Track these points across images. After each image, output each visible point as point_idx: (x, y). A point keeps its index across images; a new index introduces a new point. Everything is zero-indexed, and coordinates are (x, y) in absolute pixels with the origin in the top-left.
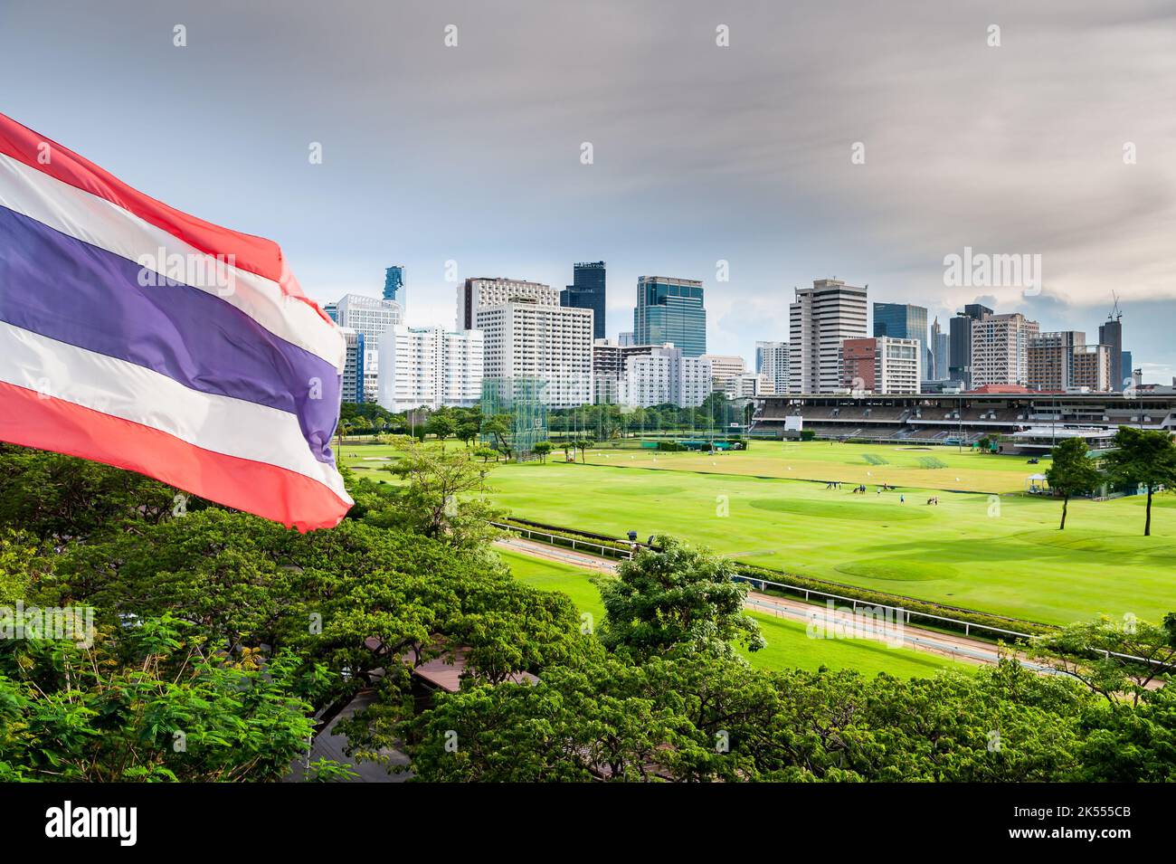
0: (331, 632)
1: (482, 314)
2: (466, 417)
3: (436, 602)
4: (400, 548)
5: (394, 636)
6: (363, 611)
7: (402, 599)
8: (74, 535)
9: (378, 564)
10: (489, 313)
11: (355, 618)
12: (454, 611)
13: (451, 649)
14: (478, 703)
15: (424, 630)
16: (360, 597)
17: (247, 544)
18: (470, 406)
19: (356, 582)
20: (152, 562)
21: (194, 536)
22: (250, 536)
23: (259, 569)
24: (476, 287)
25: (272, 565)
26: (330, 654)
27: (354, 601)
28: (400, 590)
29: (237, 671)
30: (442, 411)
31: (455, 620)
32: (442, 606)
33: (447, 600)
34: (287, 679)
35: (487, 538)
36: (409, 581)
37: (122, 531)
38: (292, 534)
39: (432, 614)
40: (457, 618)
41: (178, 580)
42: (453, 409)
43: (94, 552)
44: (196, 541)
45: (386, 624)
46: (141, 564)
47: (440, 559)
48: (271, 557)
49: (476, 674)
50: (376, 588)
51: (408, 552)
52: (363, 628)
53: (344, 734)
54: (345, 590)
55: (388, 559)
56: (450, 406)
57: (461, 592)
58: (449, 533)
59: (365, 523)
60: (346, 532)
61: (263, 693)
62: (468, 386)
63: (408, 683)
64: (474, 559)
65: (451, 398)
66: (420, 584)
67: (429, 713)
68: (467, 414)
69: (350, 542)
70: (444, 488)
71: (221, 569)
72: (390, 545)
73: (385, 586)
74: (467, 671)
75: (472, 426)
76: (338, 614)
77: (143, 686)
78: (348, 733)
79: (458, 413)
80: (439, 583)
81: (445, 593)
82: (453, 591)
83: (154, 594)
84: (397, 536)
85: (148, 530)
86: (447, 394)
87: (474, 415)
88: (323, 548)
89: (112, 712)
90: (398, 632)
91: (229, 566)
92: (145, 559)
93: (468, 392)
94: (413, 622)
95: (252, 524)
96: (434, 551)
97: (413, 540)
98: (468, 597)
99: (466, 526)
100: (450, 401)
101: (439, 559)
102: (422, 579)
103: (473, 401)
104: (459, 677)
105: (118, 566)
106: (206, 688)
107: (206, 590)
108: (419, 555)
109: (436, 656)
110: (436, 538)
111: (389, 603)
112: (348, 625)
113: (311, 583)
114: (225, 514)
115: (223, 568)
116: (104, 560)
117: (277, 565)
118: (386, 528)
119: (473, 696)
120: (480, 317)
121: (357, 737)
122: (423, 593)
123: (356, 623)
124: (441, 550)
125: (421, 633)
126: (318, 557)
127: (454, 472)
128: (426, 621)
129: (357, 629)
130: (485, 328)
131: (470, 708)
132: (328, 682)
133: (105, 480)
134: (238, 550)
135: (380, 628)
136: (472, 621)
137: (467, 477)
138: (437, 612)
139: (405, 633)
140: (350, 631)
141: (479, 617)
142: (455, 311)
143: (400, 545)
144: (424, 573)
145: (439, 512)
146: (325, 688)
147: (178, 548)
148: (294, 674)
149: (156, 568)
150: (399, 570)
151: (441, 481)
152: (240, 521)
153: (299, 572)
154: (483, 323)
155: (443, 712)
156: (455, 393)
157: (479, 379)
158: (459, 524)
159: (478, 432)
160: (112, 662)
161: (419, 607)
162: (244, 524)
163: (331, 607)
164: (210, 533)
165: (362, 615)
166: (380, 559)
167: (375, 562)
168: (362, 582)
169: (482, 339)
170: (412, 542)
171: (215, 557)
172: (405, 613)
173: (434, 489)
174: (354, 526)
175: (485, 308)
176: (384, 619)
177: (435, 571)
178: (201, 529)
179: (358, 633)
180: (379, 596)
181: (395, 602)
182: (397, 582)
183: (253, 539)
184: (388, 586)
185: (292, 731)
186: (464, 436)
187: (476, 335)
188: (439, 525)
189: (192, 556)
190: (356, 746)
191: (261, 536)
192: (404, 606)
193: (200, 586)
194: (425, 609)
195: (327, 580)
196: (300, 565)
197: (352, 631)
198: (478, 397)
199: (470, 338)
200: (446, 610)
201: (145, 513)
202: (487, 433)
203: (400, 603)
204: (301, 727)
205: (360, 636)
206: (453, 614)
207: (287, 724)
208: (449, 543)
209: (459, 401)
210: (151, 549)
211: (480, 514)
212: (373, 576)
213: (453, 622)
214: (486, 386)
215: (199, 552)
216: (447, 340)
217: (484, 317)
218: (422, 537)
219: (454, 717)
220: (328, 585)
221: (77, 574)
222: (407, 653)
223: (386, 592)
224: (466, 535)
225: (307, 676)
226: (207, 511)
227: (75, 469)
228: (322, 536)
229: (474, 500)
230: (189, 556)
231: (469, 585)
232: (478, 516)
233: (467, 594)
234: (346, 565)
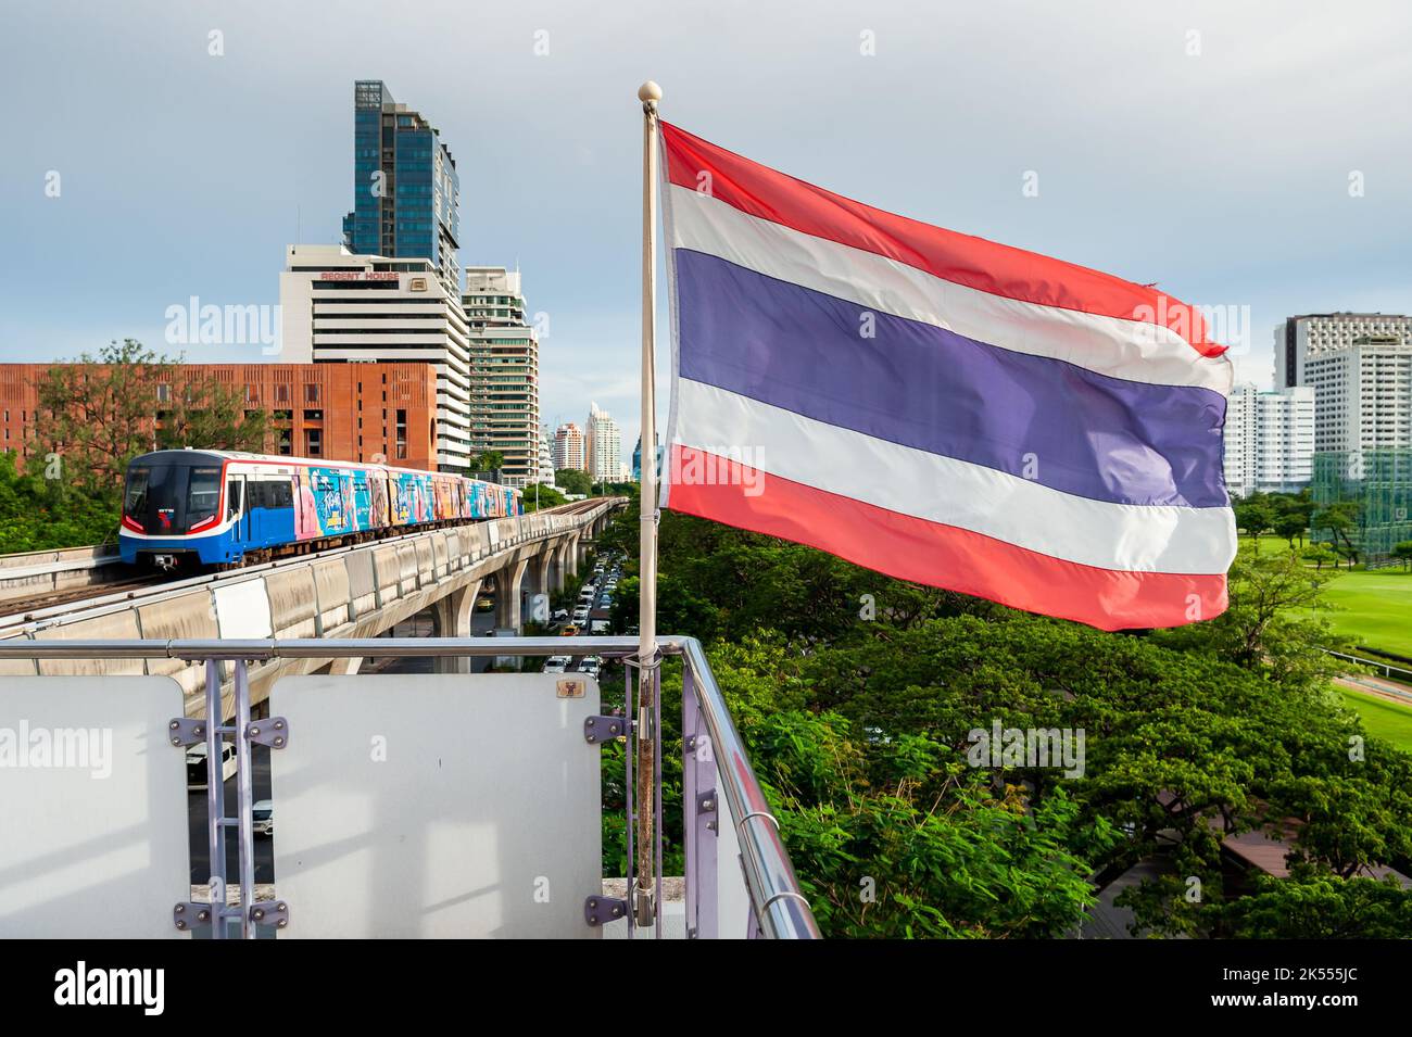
0: (1114, 778)
1: (1312, 365)
2: (1289, 506)
3: (1255, 755)
4: (1200, 679)
5: (1198, 793)
6: (1155, 757)
7: (1208, 745)
8: (819, 636)
9: (1173, 698)
10: (1323, 363)
11: (1145, 764)
12: (1281, 769)
13: (1277, 819)
14: (1323, 900)
15: (1239, 791)
16: (1150, 738)
17: (1008, 661)
18: (1295, 491)
19: (1144, 717)
20: (901, 674)
21: (947, 647)
22: (1010, 652)
23: (1022, 692)
24: (1303, 328)
25: (1037, 688)
26: (1113, 806)
27: (1143, 743)
28: (1205, 735)
29: (1002, 813)
30: (1255, 498)
31: (1284, 782)
32: (1265, 762)
33: (1271, 755)
34: (1060, 831)
35: (1324, 673)
36: (1217, 723)
37: (871, 635)
38: (1062, 652)
39: (1250, 771)
40: (1285, 779)
41: (930, 696)
42: (1271, 495)
43: (841, 658)
44: (950, 653)
45: (1186, 775)
46: (890, 676)
47: (1258, 697)
48: (1036, 678)
49: (1310, 857)
50: (1172, 728)
51: (1213, 684)
52: (1156, 777)
53: (1130, 908)
54: (1129, 726)
55: (1185, 693)
56: (1266, 491)
57: (1291, 745)
58: (1267, 662)
59: (1151, 642)
60: (1130, 654)
61: (1034, 843)
62: (1292, 464)
63: (1216, 856)
64: (1305, 700)
65: (1267, 480)
66: (1233, 729)
67: (1248, 900)
68: (1291, 502)
69: (1135, 667)
70: (1261, 601)
71: (978, 687)
72: (1189, 674)
73: (1183, 726)
74: (1297, 851)
75: (1298, 518)
76: (1123, 756)
77: (897, 814)
78: (1135, 907)
79: (1278, 501)
80: (1259, 730)
81: (1267, 744)
82: (1280, 743)
83: (905, 710)
84: (1197, 663)
85: (898, 636)
86: (1260, 475)
87: (1301, 504)
88: (1101, 671)
89: (866, 837)
90: (1203, 788)
91: (988, 686)
92: (894, 671)
93: (1292, 472)
94: (1224, 776)
95: (1014, 637)
96: (1250, 686)
97: (1220, 669)
98: (1303, 752)
99: (1293, 654)
100: (1265, 484)
101: (1255, 698)
102: (1235, 723)
103: (1300, 484)
104: (1285, 857)
105: (864, 675)
106: (969, 827)
107: (961, 711)
108: (1228, 689)
109: (1256, 826)
110: (1249, 668)
111: (1190, 749)
112: (1137, 772)
113: (1085, 714)
114: (981, 623)
115: (980, 687)
116: (851, 667)
117: (1043, 688)
118: (1181, 651)
119: (1314, 889)
120: (1309, 369)
121: (1148, 915)
122: (1237, 741)
123: (1146, 770)
124: (1259, 685)
125: (1236, 794)
126: (1094, 681)
127: (1277, 581)
128: (1241, 779)
129: (1150, 780)
130: (1315, 383)
131: (1310, 905)
132: (1111, 843)
133: (853, 578)
134: (998, 668)
135: (1178, 780)
136: (1308, 786)
137: (1296, 588)
138: (1257, 768)
139: (1213, 791)
140: (1139, 780)
141: (1319, 781)
142: (1273, 363)
143: (1201, 675)
144: (1235, 715)
145: (1253, 634)
146: (1107, 848)
147: (930, 660)
148: (1069, 824)
149: (906, 680)
150: (1201, 706)
151: (1258, 592)
152: (999, 631)
153: (1072, 700)
154: (1315, 376)
155: (1270, 903)
156: (1273, 474)
157: (1308, 455)
158: (1282, 651)
159: (1308, 525)
160: (865, 783)
161: (1231, 759)
162: (1004, 637)
163: (1112, 747)
164: (966, 644)
165: (1153, 761)
166: (1175, 692)
167: (1170, 692)
168: (1152, 719)
169: (1313, 399)
170: (1219, 671)
171: (971, 674)
172: (1212, 765)
173: (1246, 603)
174: (1140, 645)
175: (1317, 355)
176: (1183, 768)
177: (1251, 712)
178: (956, 639)
179: (1150, 784)
180: (1175, 739)
181: (1197, 749)
182: (1201, 723)
183: (1015, 655)
184: (1188, 726)
185: (1071, 894)
186: (1286, 533)
187: (1304, 394)
188: (1253, 651)
189: (945, 671)
190: (1146, 925)
191: (1023, 652)
192: (1210, 755)
193: (955, 707)
194: (1241, 763)
195: (1105, 712)
196: (1072, 691)
197: (1143, 780)
198: (1308, 478)
199: (1293, 399)
200: (1268, 766)
201: (892, 617)
202: (1321, 528)
203: (1205, 751)
204: (1079, 892)
205: (1152, 788)
206: (1280, 773)
207: (1064, 886)
208: (1267, 675)
209: (1278, 484)
210: (900, 659)
211: (1314, 639)
212: (1169, 712)
213: (1280, 785)
214: (1318, 462)
215: (952, 666)
216: (1260, 403)
217: (1315, 368)
218: (1232, 666)
219: (1285, 911)
220: (1107, 718)
221: (825, 680)
222: (1214, 817)
223: (1186, 736)
224: (1293, 666)
225: (1085, 831)
226: (962, 617)
227: (823, 565)
228: (1099, 657)
229: (1305, 621)
230: (941, 671)
231: (1305, 736)
232: (1310, 642)
233: (1301, 748)
234: (1128, 695)
